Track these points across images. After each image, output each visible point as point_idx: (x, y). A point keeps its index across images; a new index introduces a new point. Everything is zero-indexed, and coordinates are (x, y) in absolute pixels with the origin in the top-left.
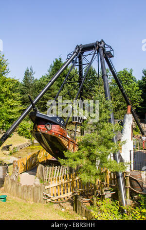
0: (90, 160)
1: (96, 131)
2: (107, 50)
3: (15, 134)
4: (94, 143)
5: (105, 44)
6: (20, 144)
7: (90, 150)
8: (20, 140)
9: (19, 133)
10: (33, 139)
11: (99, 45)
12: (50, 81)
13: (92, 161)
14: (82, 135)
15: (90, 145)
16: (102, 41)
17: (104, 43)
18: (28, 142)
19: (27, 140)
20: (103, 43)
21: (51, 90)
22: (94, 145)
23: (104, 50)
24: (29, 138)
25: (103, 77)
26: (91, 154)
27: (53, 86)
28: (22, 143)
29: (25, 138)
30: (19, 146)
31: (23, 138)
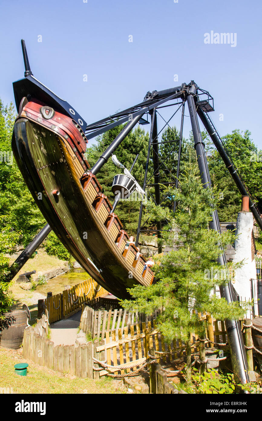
0: (176, 297)
1: (188, 245)
2: (202, 98)
3: (41, 253)
4: (186, 266)
5: (197, 89)
6: (49, 271)
7: (176, 280)
8: (50, 263)
9: (47, 251)
10: (73, 260)
11: (187, 90)
12: (101, 157)
13: (180, 300)
14: (160, 251)
15: (175, 272)
16: (193, 82)
17: (196, 86)
18: (63, 267)
19: (63, 262)
20: (193, 87)
21: (103, 172)
22: (184, 271)
23: (196, 99)
24: (66, 259)
25: (196, 146)
26: (178, 287)
27: (106, 165)
28: (53, 269)
29: (58, 259)
30: (48, 274)
31: (54, 259)
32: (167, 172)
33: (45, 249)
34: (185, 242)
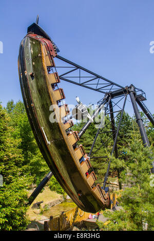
0: (134, 222)
1: (138, 185)
2: (138, 93)
3: (46, 189)
4: (138, 199)
5: (135, 88)
6: (51, 201)
7: (132, 209)
8: (52, 196)
10: (66, 194)
11: (129, 90)
12: (81, 130)
13: (137, 224)
14: (120, 188)
15: (131, 203)
16: (132, 85)
17: (134, 87)
18: (60, 198)
19: (60, 195)
20: (133, 88)
21: (83, 139)
22: (137, 202)
23: (135, 94)
24: (62, 193)
25: (137, 121)
26: (135, 214)
27: (84, 134)
28: (54, 200)
29: (56, 194)
30: (51, 203)
31: (55, 194)
32: (121, 137)
33: (49, 187)
34: (136, 182)
